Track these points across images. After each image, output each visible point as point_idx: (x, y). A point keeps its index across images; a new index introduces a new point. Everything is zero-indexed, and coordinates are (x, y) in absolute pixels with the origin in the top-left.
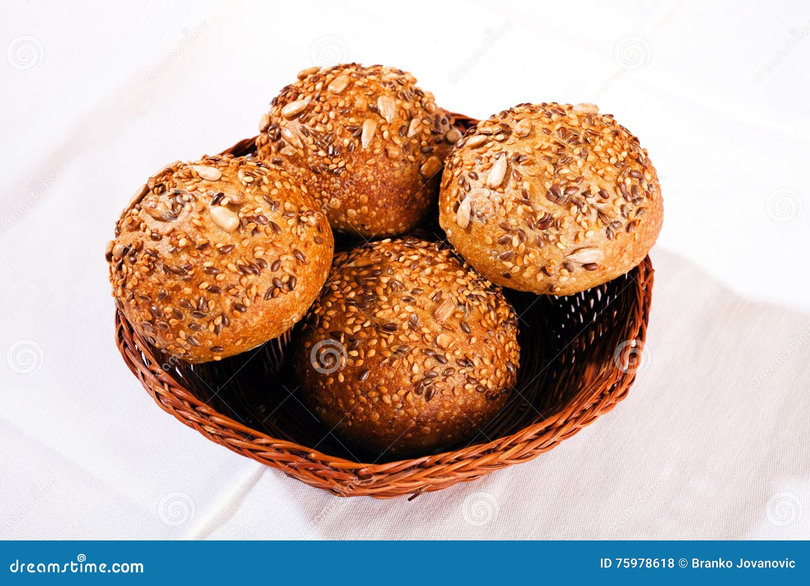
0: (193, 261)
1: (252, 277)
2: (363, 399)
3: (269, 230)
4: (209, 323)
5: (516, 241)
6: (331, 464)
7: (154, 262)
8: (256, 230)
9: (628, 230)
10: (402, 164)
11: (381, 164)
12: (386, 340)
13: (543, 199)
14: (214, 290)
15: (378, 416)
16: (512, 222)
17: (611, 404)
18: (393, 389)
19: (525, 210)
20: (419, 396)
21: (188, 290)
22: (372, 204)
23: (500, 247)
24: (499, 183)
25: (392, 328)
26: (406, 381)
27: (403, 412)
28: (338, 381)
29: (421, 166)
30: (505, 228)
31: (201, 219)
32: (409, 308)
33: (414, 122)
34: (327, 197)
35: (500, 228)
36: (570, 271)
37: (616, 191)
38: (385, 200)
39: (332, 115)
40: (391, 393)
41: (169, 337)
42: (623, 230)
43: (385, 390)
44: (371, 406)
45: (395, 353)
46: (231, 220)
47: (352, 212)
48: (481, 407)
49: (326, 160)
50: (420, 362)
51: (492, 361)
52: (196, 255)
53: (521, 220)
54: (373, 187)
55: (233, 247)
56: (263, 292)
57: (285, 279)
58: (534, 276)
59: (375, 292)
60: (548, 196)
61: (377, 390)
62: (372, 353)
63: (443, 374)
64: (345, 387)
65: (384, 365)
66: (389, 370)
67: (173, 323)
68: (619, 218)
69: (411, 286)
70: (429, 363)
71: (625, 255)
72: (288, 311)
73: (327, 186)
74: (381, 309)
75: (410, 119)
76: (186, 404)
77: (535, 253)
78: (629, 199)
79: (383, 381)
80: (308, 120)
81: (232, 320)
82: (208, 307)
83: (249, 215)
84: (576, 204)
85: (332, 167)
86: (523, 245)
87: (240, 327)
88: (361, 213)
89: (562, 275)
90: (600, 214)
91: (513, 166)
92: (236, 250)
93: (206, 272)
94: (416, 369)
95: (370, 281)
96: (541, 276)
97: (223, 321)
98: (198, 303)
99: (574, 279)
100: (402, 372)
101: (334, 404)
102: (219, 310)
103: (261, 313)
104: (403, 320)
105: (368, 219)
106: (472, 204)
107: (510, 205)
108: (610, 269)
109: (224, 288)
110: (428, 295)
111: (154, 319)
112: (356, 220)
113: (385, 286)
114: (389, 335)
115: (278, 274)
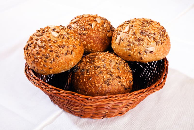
0: (46, 44)
1: (62, 49)
2: (90, 85)
3: (67, 38)
4: (49, 60)
5: (132, 45)
6: (80, 96)
7: (36, 45)
8: (63, 38)
9: (161, 44)
10: (102, 33)
11: (97, 33)
12: (97, 70)
13: (139, 34)
14: (51, 51)
15: (94, 90)
16: (131, 40)
17: (158, 89)
18: (98, 82)
19: (134, 37)
20: (106, 85)
21: (44, 51)
22: (94, 43)
23: (127, 47)
24: (127, 31)
25: (99, 67)
26: (102, 80)
27: (101, 89)
28: (84, 81)
29: (107, 34)
30: (129, 42)
31: (49, 35)
32: (103, 63)
33: (105, 24)
34: (82, 41)
35: (128, 42)
36: (146, 53)
37: (158, 34)
38: (97, 42)
39: (84, 21)
40: (98, 83)
41: (39, 64)
42: (160, 43)
43: (96, 82)
44: (92, 87)
45: (99, 73)
46: (57, 35)
47: (89, 45)
48: (123, 91)
49: (83, 31)
50: (106, 76)
51: (126, 79)
52: (47, 43)
53: (133, 40)
54: (94, 38)
55: (57, 41)
56: (64, 53)
57: (71, 51)
58: (137, 55)
59: (94, 60)
60: (140, 33)
61: (94, 83)
62: (93, 73)
63: (112, 79)
64: (85, 83)
65: (96, 76)
66: (98, 77)
67: (40, 60)
68: (159, 40)
69: (104, 59)
70: (108, 76)
71: (161, 51)
72: (71, 60)
73: (82, 38)
74: (96, 63)
75: (104, 24)
76: (42, 84)
77: (137, 48)
78: (162, 36)
79: (96, 80)
80: (78, 23)
81: (56, 60)
82: (49, 55)
83: (62, 34)
84: (147, 35)
85: (84, 33)
86: (134, 46)
87: (58, 62)
88: (91, 46)
89: (144, 54)
90: (154, 38)
91: (131, 27)
92: (58, 42)
93: (49, 47)
94: (105, 77)
95: (93, 57)
96: (139, 55)
97: (53, 60)
98: (47, 55)
99: (147, 56)
100: (101, 78)
101: (82, 88)
102: (52, 57)
103: (63, 59)
104: (101, 65)
105: (93, 47)
106: (120, 37)
107: (130, 36)
108: (157, 54)
109: (54, 51)
110: (108, 60)
111: (35, 60)
112: (90, 47)
113: (97, 58)
114: (98, 68)
115: (69, 49)
